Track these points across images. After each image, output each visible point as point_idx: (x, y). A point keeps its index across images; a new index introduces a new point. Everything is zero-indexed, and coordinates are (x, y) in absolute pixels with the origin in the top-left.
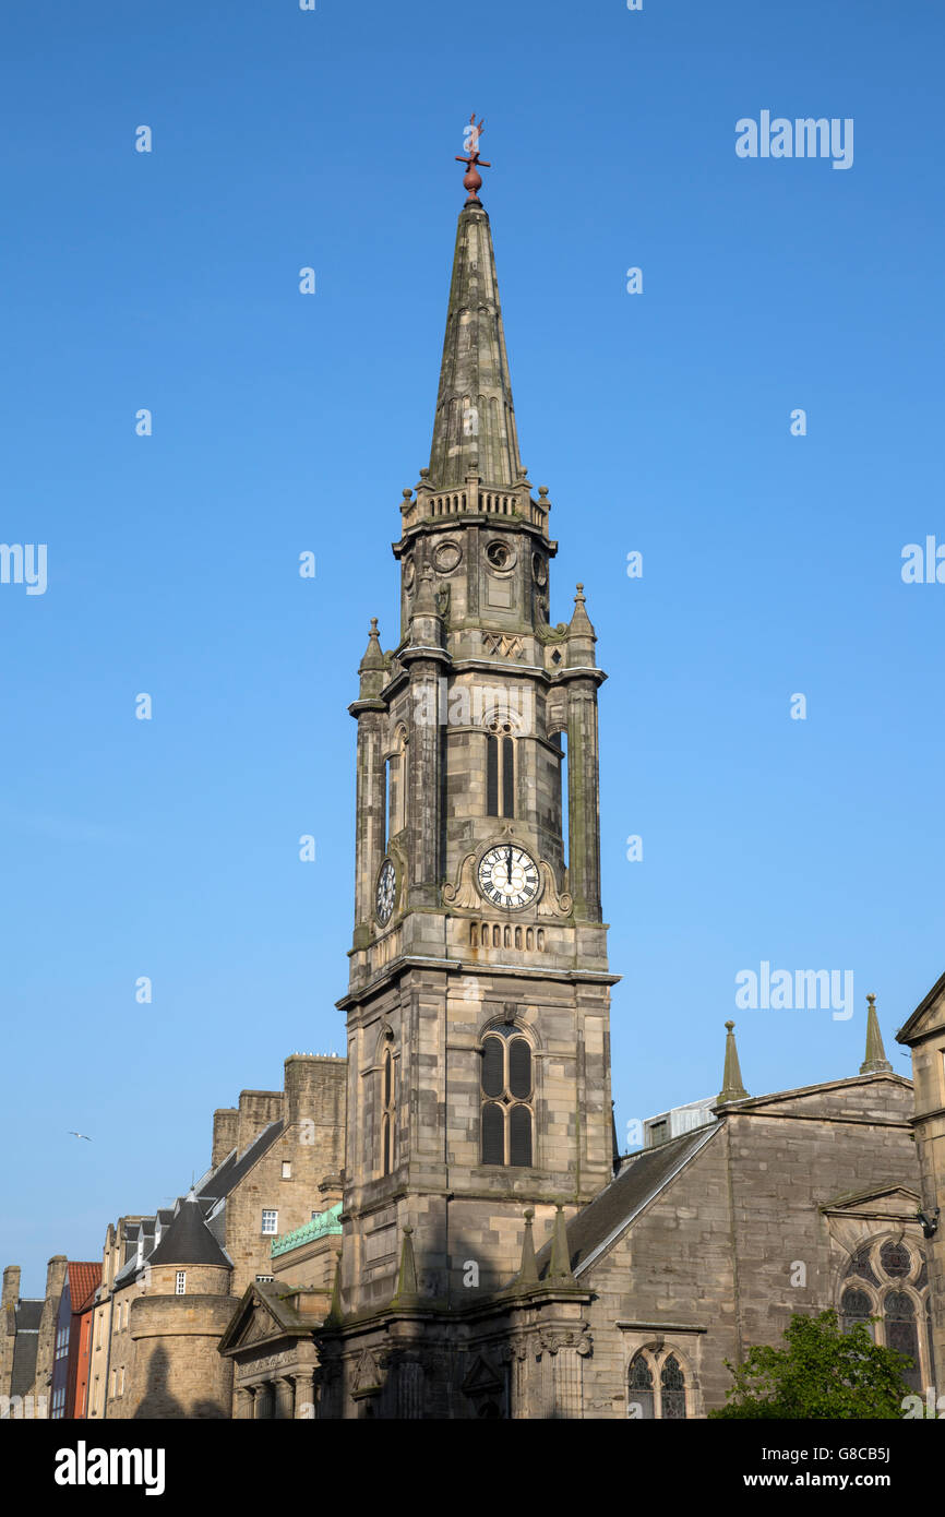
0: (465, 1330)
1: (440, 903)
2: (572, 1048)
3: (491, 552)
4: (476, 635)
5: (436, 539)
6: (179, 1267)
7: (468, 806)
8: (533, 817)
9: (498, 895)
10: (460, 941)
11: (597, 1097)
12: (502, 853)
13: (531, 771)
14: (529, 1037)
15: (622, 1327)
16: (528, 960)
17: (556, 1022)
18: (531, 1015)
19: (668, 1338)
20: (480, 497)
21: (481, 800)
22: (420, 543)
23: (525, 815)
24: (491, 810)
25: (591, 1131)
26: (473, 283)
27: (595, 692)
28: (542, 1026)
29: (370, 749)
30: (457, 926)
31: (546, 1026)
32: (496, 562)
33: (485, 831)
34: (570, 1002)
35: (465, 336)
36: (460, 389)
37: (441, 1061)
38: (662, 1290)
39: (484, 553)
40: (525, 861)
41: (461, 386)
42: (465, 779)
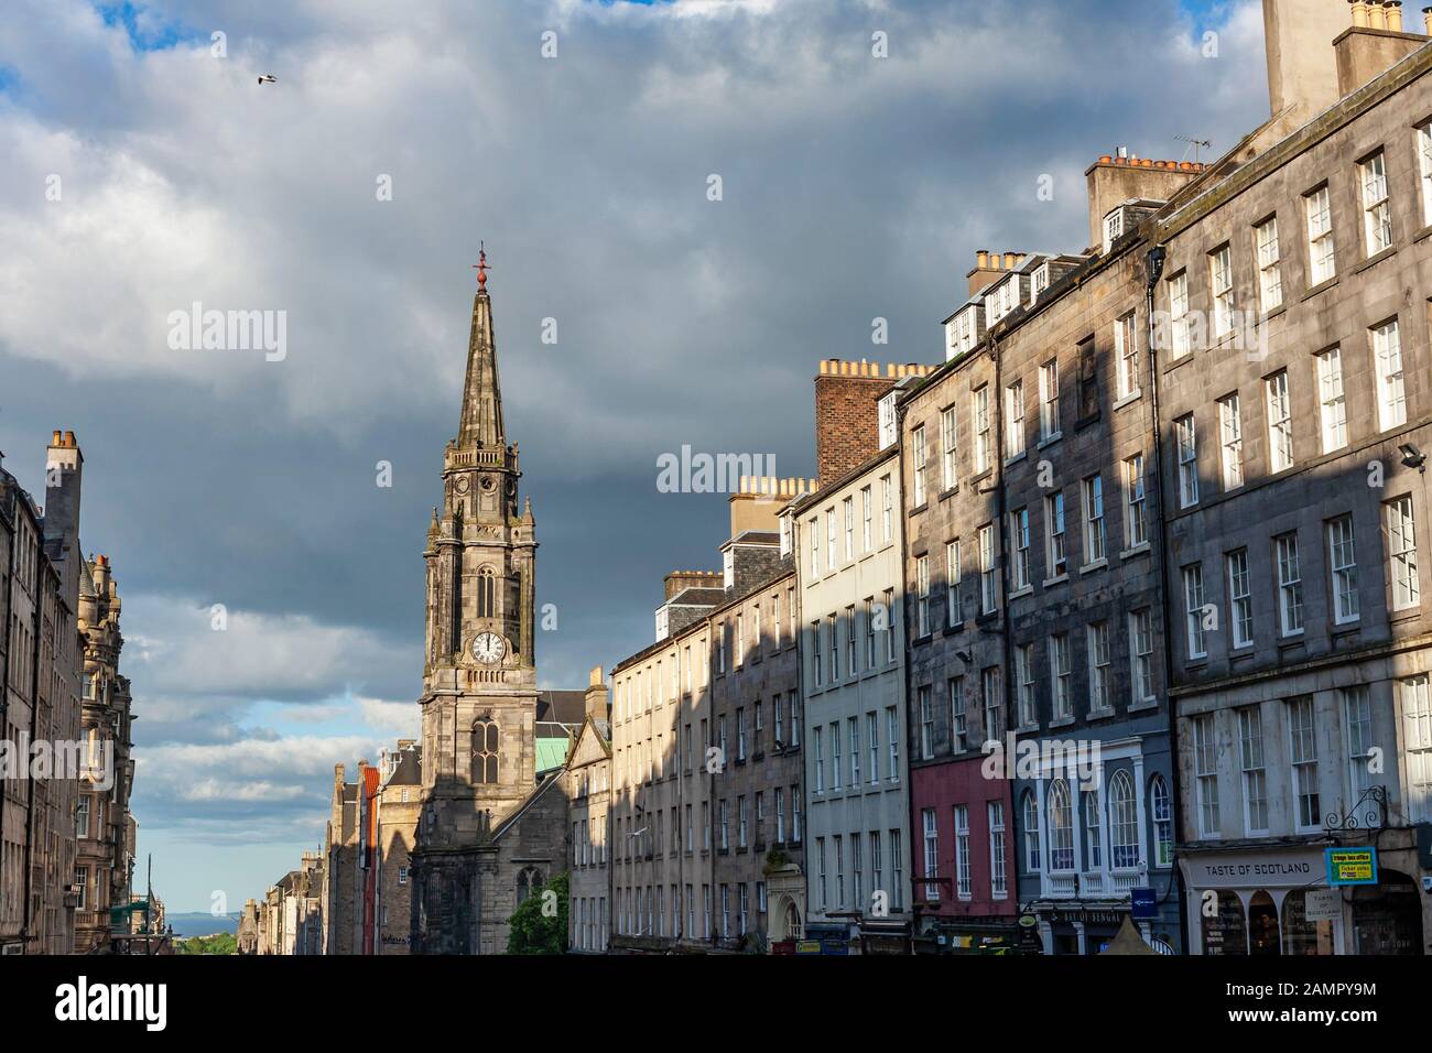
0: (462, 858)
1: (453, 663)
2: (518, 727)
3: (484, 483)
4: (475, 527)
5: (458, 476)
6: (404, 787)
7: (469, 613)
8: (502, 616)
9: (482, 657)
10: (464, 680)
11: (528, 750)
12: (485, 636)
13: (502, 593)
14: (497, 723)
15: (514, 862)
16: (496, 688)
17: (510, 716)
18: (497, 714)
19: (535, 865)
20: (478, 455)
21: (475, 610)
22: (450, 477)
23: (498, 616)
24: (480, 614)
25: (525, 766)
26: (480, 336)
27: (534, 552)
28: (504, 718)
29: (432, 575)
30: (462, 673)
31: (505, 718)
32: (486, 488)
33: (477, 625)
34: (516, 705)
35: (475, 365)
36: (472, 394)
37: (453, 738)
38: (533, 845)
39: (479, 484)
40: (496, 639)
41: (473, 392)
42: (468, 600)
